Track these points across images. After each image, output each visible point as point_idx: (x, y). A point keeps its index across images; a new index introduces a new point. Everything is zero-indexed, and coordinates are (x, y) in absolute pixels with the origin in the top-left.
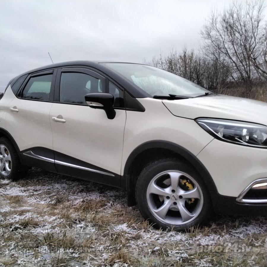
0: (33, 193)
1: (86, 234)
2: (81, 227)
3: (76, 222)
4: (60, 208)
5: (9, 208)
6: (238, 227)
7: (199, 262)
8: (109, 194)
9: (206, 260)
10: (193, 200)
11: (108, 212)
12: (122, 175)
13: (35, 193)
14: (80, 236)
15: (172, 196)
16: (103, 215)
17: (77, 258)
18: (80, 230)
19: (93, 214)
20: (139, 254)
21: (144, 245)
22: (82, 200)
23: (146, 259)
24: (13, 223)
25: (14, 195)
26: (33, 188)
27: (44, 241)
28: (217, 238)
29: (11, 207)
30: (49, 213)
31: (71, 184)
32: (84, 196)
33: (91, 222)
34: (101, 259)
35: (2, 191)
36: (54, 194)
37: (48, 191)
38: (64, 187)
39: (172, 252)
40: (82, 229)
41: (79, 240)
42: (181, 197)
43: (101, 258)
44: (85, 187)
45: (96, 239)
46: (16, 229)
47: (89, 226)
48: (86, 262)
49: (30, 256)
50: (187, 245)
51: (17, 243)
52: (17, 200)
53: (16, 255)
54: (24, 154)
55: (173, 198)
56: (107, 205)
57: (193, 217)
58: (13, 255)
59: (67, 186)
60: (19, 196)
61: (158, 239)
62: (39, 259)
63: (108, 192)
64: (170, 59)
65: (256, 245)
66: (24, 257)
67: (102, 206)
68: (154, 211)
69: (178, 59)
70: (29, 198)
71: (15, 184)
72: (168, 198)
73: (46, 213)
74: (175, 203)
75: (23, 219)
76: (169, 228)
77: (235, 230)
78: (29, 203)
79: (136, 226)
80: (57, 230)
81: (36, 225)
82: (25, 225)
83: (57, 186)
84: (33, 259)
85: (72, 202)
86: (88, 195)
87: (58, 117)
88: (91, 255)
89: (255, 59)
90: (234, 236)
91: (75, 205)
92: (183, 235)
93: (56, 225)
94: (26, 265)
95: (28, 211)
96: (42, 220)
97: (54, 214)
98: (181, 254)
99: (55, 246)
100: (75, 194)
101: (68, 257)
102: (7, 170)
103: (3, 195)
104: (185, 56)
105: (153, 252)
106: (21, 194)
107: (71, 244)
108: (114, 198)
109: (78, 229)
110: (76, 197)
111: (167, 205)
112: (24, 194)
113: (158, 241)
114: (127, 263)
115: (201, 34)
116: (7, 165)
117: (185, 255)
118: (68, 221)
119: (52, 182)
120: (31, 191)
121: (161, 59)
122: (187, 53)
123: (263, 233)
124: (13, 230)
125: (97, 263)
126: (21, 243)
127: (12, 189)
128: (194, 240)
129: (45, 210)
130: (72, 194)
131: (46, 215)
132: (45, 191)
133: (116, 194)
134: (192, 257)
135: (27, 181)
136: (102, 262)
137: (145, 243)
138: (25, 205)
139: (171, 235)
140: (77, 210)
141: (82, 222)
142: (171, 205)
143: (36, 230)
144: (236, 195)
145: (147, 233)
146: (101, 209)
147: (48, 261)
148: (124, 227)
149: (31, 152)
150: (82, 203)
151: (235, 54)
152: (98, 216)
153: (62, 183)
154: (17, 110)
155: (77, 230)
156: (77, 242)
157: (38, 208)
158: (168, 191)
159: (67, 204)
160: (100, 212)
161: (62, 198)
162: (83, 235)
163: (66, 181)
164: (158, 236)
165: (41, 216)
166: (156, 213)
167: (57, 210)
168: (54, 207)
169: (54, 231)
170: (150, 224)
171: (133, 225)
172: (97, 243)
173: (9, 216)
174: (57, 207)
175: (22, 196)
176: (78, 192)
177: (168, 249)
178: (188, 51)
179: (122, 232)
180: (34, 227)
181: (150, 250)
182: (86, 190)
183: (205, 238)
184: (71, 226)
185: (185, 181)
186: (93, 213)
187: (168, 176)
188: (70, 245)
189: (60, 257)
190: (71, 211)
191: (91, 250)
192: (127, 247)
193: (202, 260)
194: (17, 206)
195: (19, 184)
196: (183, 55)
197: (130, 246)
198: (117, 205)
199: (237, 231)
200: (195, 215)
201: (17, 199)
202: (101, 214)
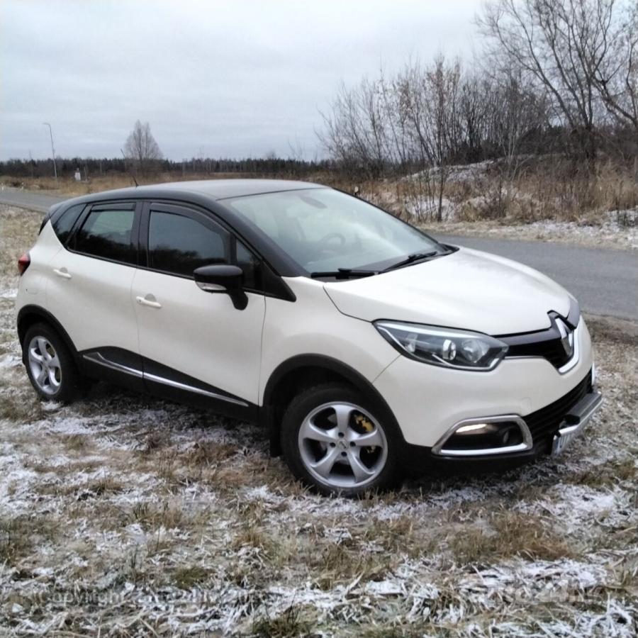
0: (105, 428)
1: (201, 504)
2: (193, 493)
3: (185, 483)
4: (156, 457)
5: (66, 458)
6: (445, 491)
7: (366, 544)
8: (243, 430)
9: (377, 542)
10: (373, 448)
11: (238, 466)
12: (261, 404)
13: (109, 429)
14: (190, 506)
15: (338, 443)
16: (230, 470)
17: (186, 541)
18: (191, 497)
19: (214, 468)
20: (280, 535)
21: (290, 520)
22: (194, 443)
23: (290, 541)
24: (79, 487)
25: (71, 433)
26: (104, 418)
27: (134, 515)
28: (406, 509)
29: (69, 457)
30: (138, 467)
31: (174, 411)
32: (199, 434)
33: (208, 483)
34: (221, 542)
35: (48, 424)
36: (144, 431)
37: (133, 424)
38: (162, 417)
39: (330, 531)
40: (194, 496)
41: (188, 513)
42: (353, 444)
43: (221, 540)
44: (200, 416)
45: (215, 512)
46: (85, 496)
47: (206, 491)
48: (199, 546)
49: (114, 540)
50: (356, 519)
51: (91, 519)
52: (78, 443)
53: (93, 539)
54: (84, 357)
55: (341, 446)
56: (237, 453)
57: (372, 475)
58: (87, 538)
59: (166, 414)
60: (81, 435)
61: (314, 511)
62: (128, 543)
63: (242, 428)
64: (405, 81)
65: (462, 519)
66: (104, 541)
67: (228, 456)
68: (311, 465)
69: (424, 81)
70: (99, 440)
71: (69, 412)
72: (333, 445)
73: (133, 468)
74: (344, 454)
75: (94, 479)
76: (334, 493)
77: (439, 496)
78: (99, 448)
79: (282, 489)
80: (153, 497)
81: (118, 489)
82: (100, 489)
83: (149, 414)
84: (120, 543)
85: (176, 446)
86: (205, 433)
87: (146, 298)
88: (206, 537)
89: (604, 83)
90: (435, 505)
91: (182, 453)
92: (354, 504)
93: (152, 490)
94: (110, 552)
95: (101, 464)
96: (127, 480)
97: (145, 470)
98: (343, 532)
99: (151, 524)
100: (183, 431)
101: (172, 540)
102: (54, 385)
103: (51, 434)
104: (439, 73)
105: (302, 531)
106: (83, 431)
107: (177, 521)
108: (251, 438)
109: (187, 495)
110: (183, 437)
111: (331, 456)
112: (89, 431)
113: (314, 513)
114: (259, 548)
115: (476, 23)
116: (52, 375)
117: (348, 535)
118: (170, 483)
119: (139, 406)
120: (101, 425)
121: (382, 81)
122: (444, 65)
123: (484, 500)
124: (79, 500)
125: (215, 547)
126: (96, 520)
127: (65, 421)
128: (369, 511)
129: (130, 462)
130: (176, 431)
131: (132, 471)
132: (128, 424)
133: (254, 431)
134: (357, 537)
135: (91, 403)
136: (222, 547)
137: (292, 517)
138: (93, 452)
139: (337, 504)
140: (185, 461)
141: (194, 484)
142: (337, 457)
143: (118, 497)
144: (430, 445)
145: (298, 501)
146: (228, 460)
147: (142, 546)
148: (262, 491)
149: (99, 355)
150: (194, 450)
151: (558, 72)
152: (222, 473)
153: (158, 408)
154: (68, 275)
155: (185, 498)
156: (186, 516)
157: (118, 458)
158: (332, 434)
159: (168, 450)
160: (224, 465)
161: (159, 439)
162: (196, 505)
163: (165, 404)
164: (314, 505)
165: (125, 473)
166: (314, 468)
167: (152, 462)
168: (145, 455)
169: (148, 499)
170: (304, 486)
171: (278, 488)
172: (217, 518)
173: (69, 475)
174: (151, 456)
175: (87, 435)
176: (188, 428)
177: (325, 527)
178: (448, 60)
179: (258, 500)
180: (115, 493)
181: (297, 528)
182: (201, 423)
183: (388, 508)
184: (175, 491)
185: (360, 418)
186: (212, 466)
187: (332, 411)
188: (175, 521)
189: (161, 540)
190: (176, 463)
191: (208, 529)
192: (264, 524)
193: (370, 542)
194: (79, 454)
195: (77, 412)
196: (434, 70)
197: (268, 522)
198: (254, 452)
199: (440, 498)
200: (375, 473)
201: (78, 441)
202: (226, 470)
